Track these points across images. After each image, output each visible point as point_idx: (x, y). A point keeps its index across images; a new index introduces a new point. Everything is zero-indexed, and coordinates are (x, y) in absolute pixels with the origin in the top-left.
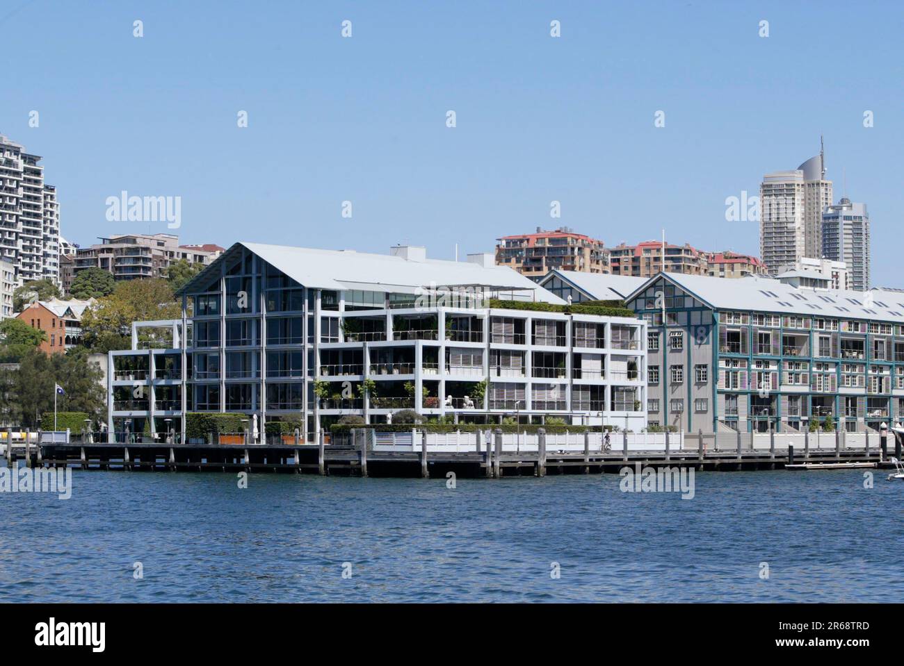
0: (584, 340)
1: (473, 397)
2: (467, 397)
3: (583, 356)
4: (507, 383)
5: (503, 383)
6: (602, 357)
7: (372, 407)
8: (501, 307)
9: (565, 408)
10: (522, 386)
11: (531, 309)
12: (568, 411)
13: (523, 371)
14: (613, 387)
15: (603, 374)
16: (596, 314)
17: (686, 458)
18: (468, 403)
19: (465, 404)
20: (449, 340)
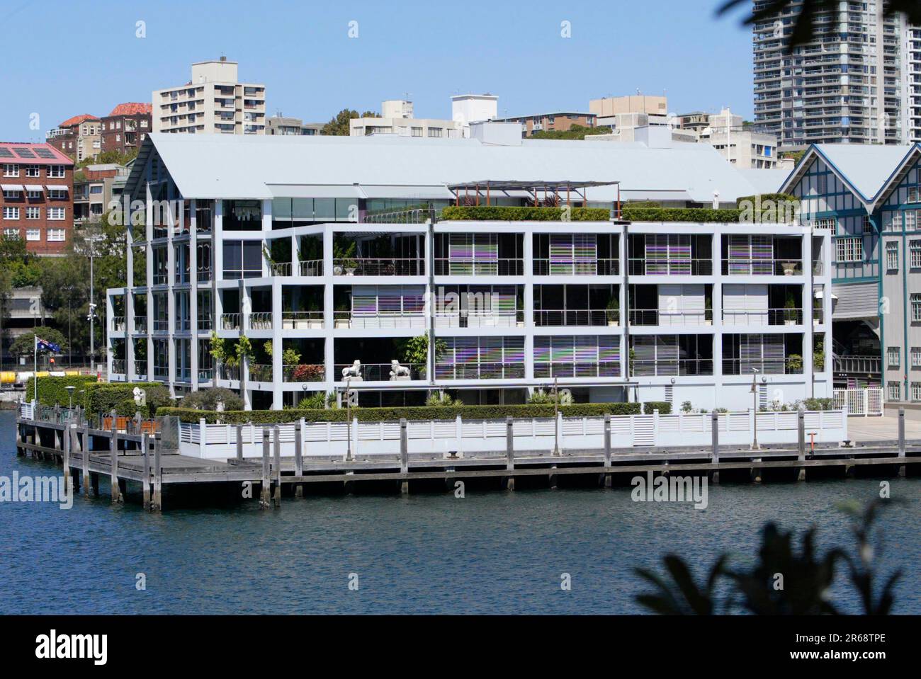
0: (665, 263)
1: (408, 362)
2: (395, 362)
3: (660, 290)
4: (482, 338)
5: (475, 338)
6: (708, 290)
7: (252, 378)
8: (465, 219)
9: (617, 374)
10: (518, 341)
11: (535, 219)
12: (621, 379)
13: (520, 317)
14: (726, 338)
15: (709, 316)
16: (689, 221)
17: (764, 459)
18: (397, 371)
19: (391, 373)
20: (351, 274)
